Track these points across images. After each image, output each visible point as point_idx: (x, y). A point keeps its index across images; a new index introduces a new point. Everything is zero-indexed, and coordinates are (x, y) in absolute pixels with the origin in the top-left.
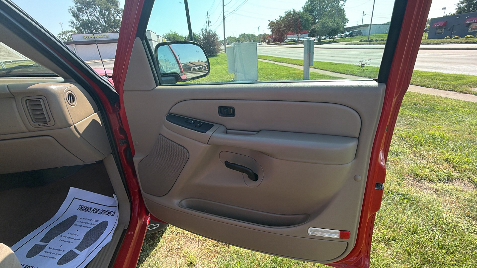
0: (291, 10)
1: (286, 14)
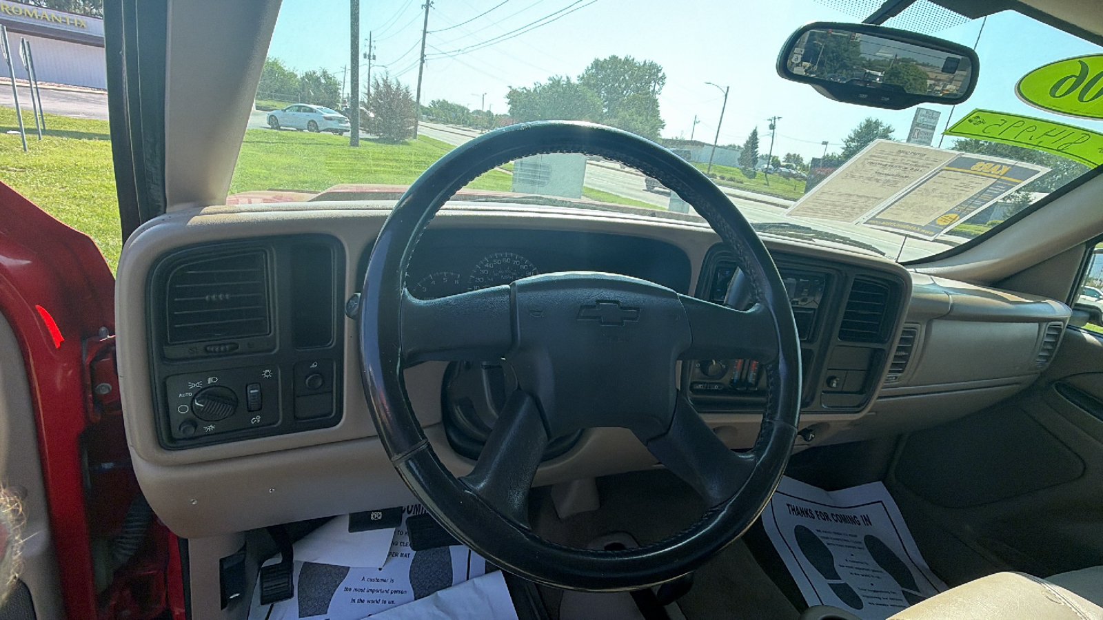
0: (561, 77)
1: (551, 82)
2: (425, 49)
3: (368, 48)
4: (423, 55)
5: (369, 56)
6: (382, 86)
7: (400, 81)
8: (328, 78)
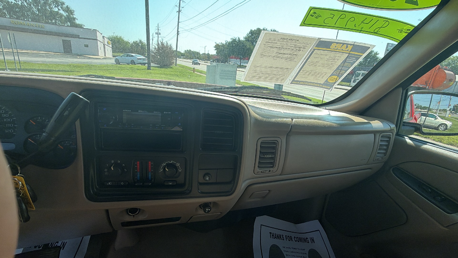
0: (236, 38)
1: (232, 40)
2: (179, 29)
3: (157, 30)
4: (178, 32)
5: (158, 33)
6: (160, 44)
7: (168, 42)
8: (142, 43)
